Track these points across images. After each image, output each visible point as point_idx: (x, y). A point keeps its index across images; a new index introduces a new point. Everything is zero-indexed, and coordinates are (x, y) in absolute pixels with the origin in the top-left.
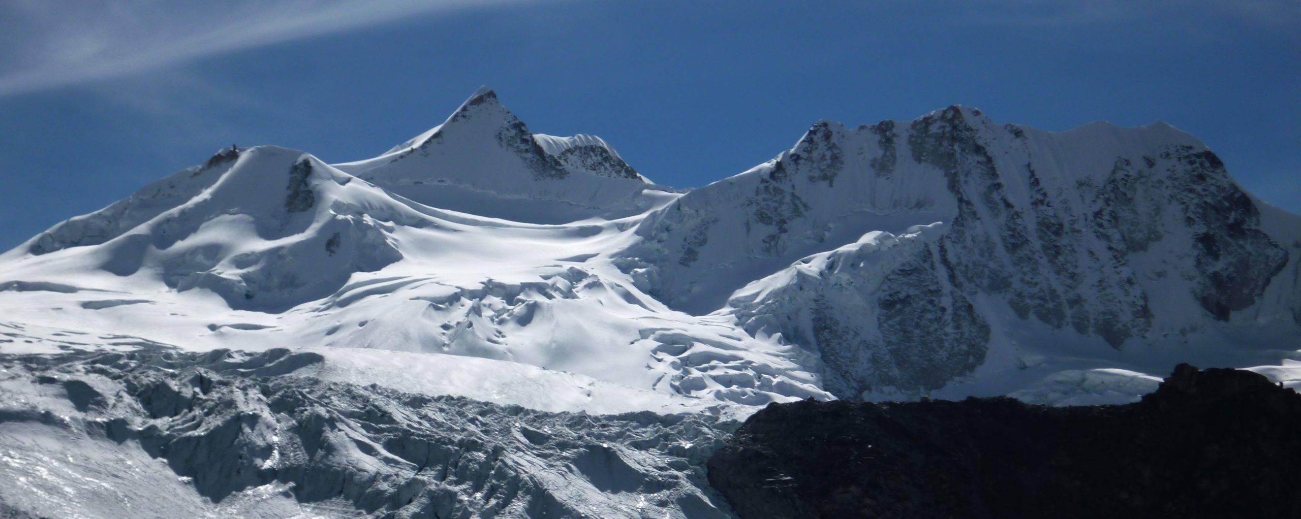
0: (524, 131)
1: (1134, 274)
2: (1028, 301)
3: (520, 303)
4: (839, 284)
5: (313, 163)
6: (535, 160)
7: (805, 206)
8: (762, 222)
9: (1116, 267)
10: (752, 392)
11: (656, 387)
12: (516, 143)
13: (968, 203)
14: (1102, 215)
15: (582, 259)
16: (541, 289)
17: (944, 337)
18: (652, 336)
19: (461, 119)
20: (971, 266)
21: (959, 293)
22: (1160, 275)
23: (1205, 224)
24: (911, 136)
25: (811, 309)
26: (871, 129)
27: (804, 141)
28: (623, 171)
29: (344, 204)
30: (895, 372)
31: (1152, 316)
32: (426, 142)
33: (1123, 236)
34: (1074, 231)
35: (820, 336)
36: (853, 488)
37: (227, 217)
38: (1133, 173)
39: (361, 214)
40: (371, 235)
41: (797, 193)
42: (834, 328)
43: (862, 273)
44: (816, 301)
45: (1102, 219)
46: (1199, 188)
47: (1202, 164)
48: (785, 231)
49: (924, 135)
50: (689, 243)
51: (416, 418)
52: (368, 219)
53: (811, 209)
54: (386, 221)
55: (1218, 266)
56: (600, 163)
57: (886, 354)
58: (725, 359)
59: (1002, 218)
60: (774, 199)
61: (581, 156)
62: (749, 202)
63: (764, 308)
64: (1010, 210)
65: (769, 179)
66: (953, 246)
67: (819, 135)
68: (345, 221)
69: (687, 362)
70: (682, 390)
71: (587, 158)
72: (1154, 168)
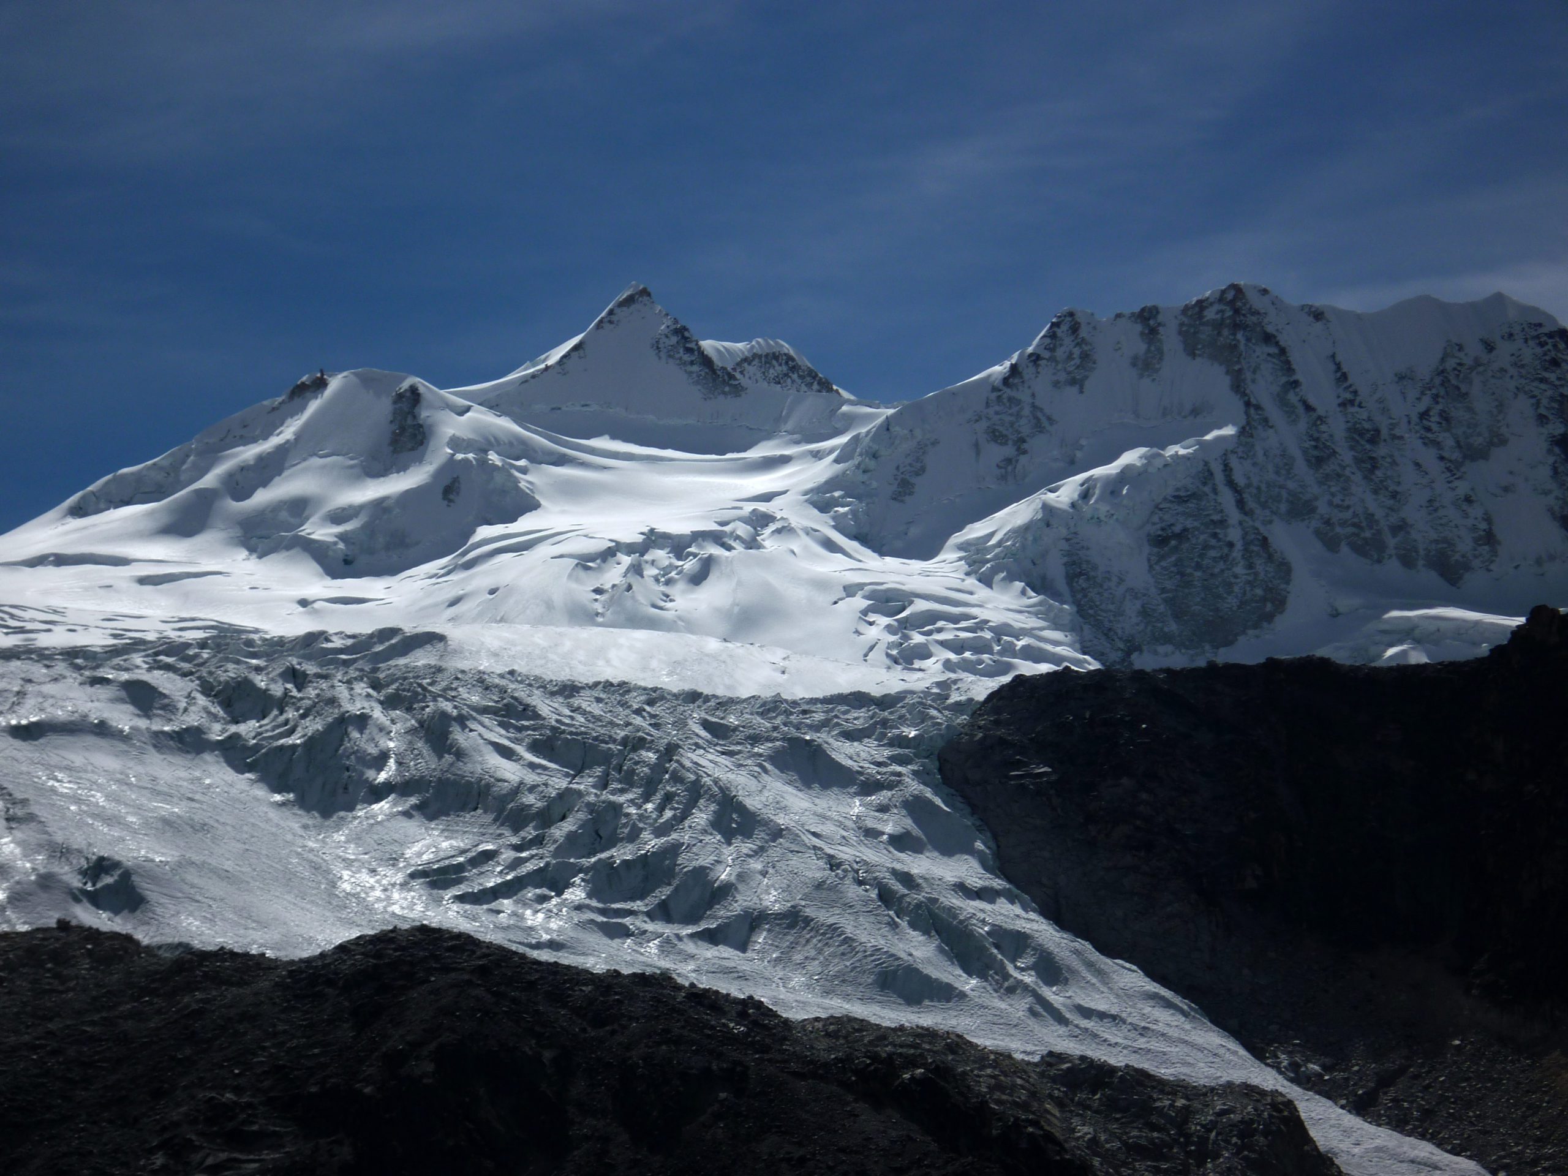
0: (688, 338)
1: (1473, 489)
2: (1338, 529)
3: (691, 558)
4: (1096, 516)
5: (421, 390)
6: (703, 373)
7: (1049, 419)
8: (996, 441)
9: (1449, 482)
10: (991, 659)
11: (867, 658)
12: (679, 353)
13: (1258, 407)
14: (1428, 415)
15: (767, 497)
16: (717, 538)
17: (1233, 580)
18: (860, 592)
19: (607, 326)
20: (1263, 487)
21: (1250, 523)
22: (1506, 489)
23: (1561, 422)
24: (1182, 324)
25: (1061, 550)
26: (1130, 318)
27: (1044, 336)
28: (816, 383)
29: (463, 439)
30: (1173, 627)
31: (1499, 542)
32: (564, 357)
33: (1458, 442)
34: (1394, 437)
35: (1074, 584)
36: (1125, 781)
37: (316, 461)
38: (1468, 361)
39: (485, 451)
40: (499, 478)
41: (1037, 403)
42: (1092, 573)
43: (1125, 501)
44: (1067, 540)
45: (1429, 421)
46: (1552, 377)
47: (1555, 346)
48: (1025, 452)
49: (1197, 323)
50: (902, 473)
51: (567, 712)
52: (493, 457)
53: (1057, 422)
54: (518, 459)
56: (786, 375)
57: (1159, 605)
58: (954, 619)
59: (1302, 425)
60: (1010, 412)
61: (761, 367)
62: (977, 417)
63: (1002, 551)
64: (1311, 413)
65: (1001, 387)
66: (1241, 463)
67: (1064, 327)
68: (466, 461)
69: (905, 625)
70: (901, 661)
71: (769, 368)
72: (1494, 353)
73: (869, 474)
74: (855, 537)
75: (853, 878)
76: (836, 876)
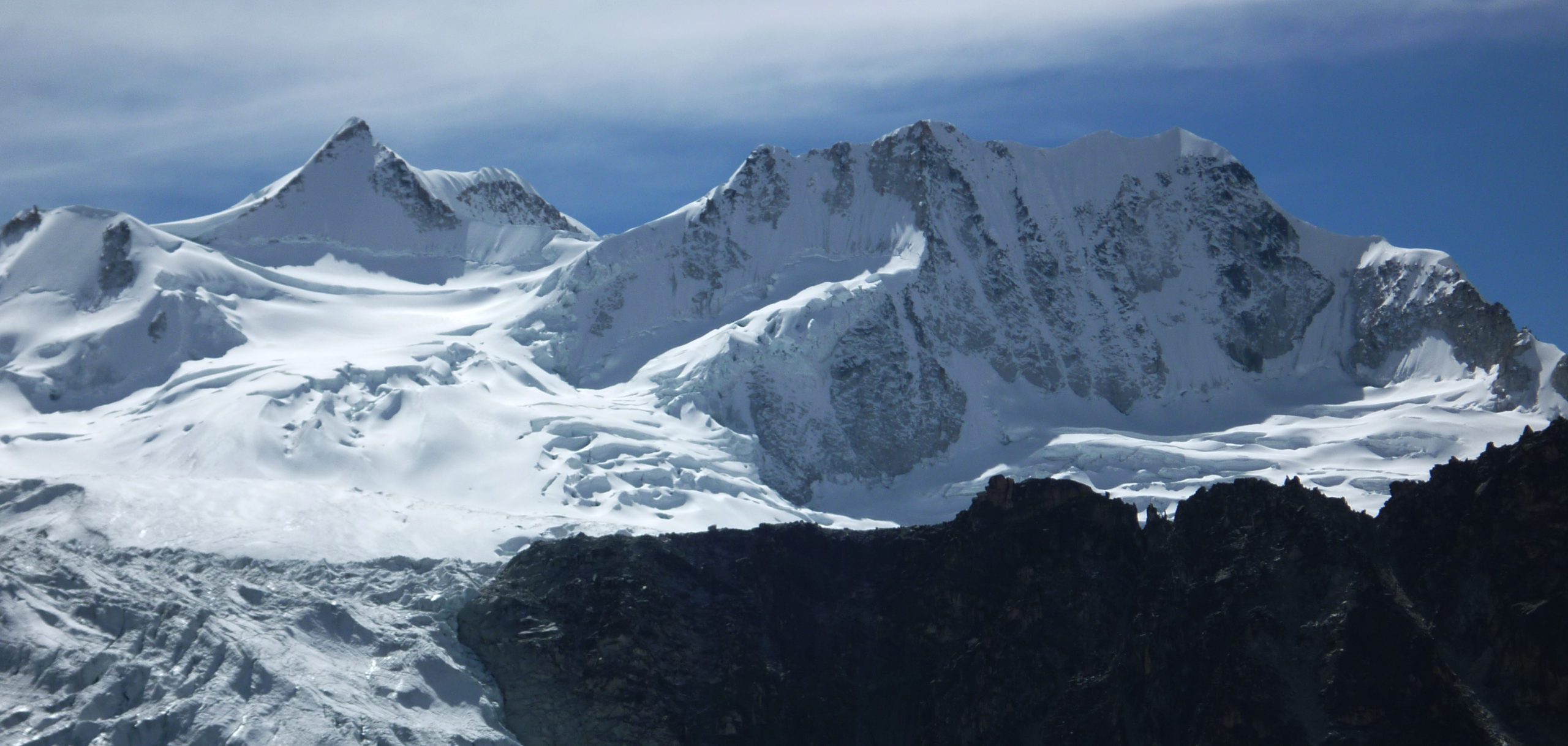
0: (404, 171)
1: (1144, 319)
2: (1014, 360)
3: (384, 393)
4: (781, 350)
5: (132, 226)
6: (419, 206)
7: (743, 253)
8: (692, 276)
9: (1122, 313)
10: (668, 491)
11: (546, 492)
12: (395, 186)
13: (940, 242)
14: (1105, 248)
15: (469, 331)
16: (413, 374)
17: (909, 410)
18: (546, 428)
19: (325, 158)
20: (943, 320)
21: (929, 355)
22: (1176, 319)
23: (1231, 253)
24: (872, 161)
25: (747, 383)
26: (822, 155)
27: (741, 173)
28: (543, 211)
29: (172, 276)
30: (851, 456)
31: (1167, 371)
32: (284, 190)
33: (1132, 274)
34: (1071, 269)
35: (758, 416)
37: (27, 297)
38: (1144, 195)
39: (194, 288)
40: (205, 314)
41: (733, 238)
42: (775, 405)
43: (809, 336)
44: (753, 373)
45: (1105, 253)
46: (1224, 209)
47: (1227, 179)
48: (719, 286)
49: (887, 159)
50: (601, 307)
51: (115, 581)
52: (202, 294)
53: (751, 257)
54: (227, 294)
55: (1249, 305)
56: (513, 203)
57: (839, 435)
58: (637, 452)
59: (983, 259)
60: (706, 247)
61: (487, 196)
62: (674, 252)
63: (690, 385)
64: (992, 247)
65: (698, 223)
66: (922, 297)
67: (760, 164)
68: (173, 298)
69: (588, 458)
70: (578, 494)
71: (496, 196)
72: (1170, 186)
73: (569, 308)
74: (553, 370)
75: (355, 734)
76: (341, 732)
